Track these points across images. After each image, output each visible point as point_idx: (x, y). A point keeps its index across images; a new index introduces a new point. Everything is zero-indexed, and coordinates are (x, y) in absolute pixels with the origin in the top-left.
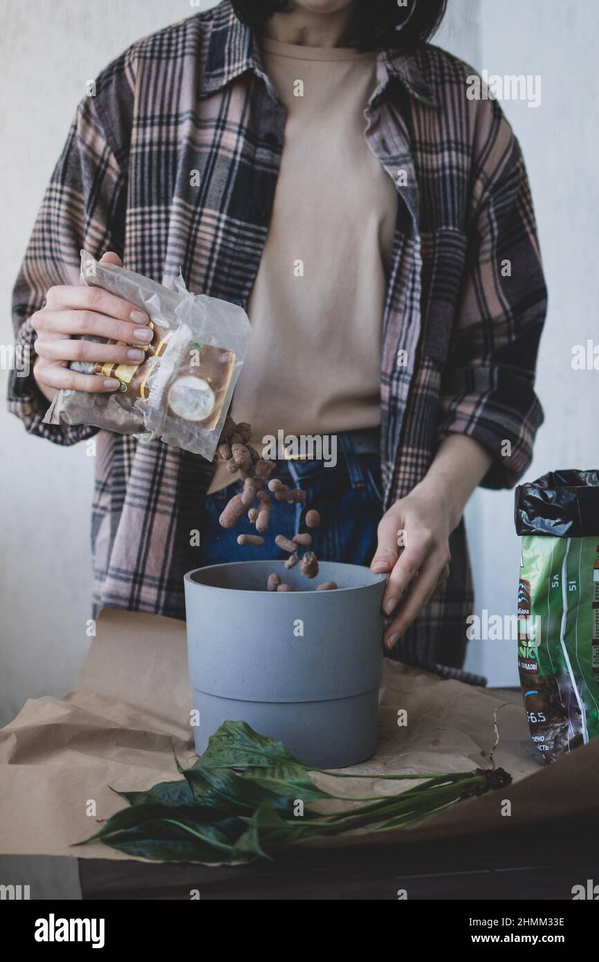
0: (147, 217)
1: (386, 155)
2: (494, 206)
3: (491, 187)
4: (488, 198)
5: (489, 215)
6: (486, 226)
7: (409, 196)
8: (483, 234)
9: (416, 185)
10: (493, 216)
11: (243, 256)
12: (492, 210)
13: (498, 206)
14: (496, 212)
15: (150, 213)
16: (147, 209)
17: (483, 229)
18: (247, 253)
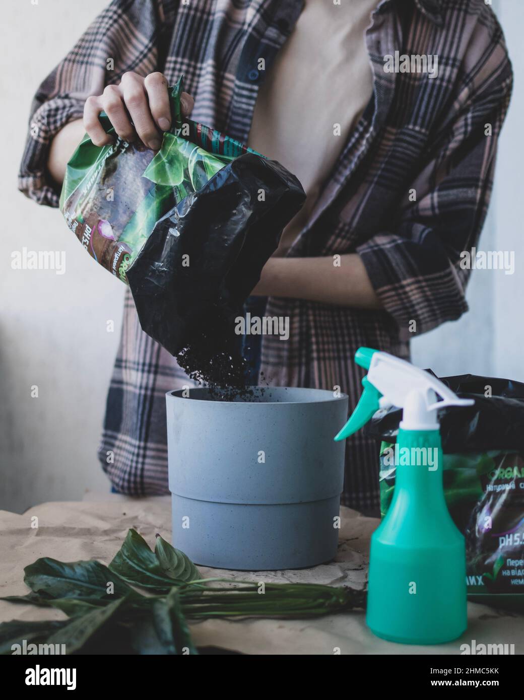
0: (178, 66)
1: (376, 54)
2: (473, 113)
3: (474, 97)
4: (469, 106)
5: (466, 119)
6: (461, 127)
7: (382, 92)
8: (456, 133)
9: (393, 86)
10: (469, 121)
11: (240, 112)
12: (470, 115)
13: (476, 114)
14: (473, 118)
15: (182, 63)
16: (179, 60)
17: (457, 129)
18: (243, 109)
